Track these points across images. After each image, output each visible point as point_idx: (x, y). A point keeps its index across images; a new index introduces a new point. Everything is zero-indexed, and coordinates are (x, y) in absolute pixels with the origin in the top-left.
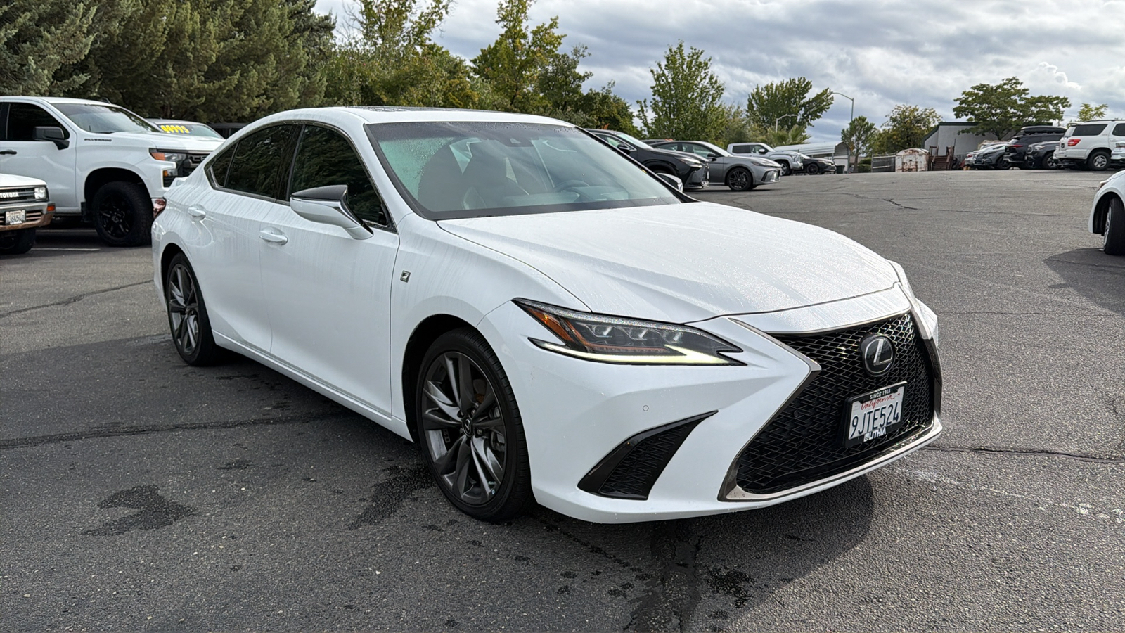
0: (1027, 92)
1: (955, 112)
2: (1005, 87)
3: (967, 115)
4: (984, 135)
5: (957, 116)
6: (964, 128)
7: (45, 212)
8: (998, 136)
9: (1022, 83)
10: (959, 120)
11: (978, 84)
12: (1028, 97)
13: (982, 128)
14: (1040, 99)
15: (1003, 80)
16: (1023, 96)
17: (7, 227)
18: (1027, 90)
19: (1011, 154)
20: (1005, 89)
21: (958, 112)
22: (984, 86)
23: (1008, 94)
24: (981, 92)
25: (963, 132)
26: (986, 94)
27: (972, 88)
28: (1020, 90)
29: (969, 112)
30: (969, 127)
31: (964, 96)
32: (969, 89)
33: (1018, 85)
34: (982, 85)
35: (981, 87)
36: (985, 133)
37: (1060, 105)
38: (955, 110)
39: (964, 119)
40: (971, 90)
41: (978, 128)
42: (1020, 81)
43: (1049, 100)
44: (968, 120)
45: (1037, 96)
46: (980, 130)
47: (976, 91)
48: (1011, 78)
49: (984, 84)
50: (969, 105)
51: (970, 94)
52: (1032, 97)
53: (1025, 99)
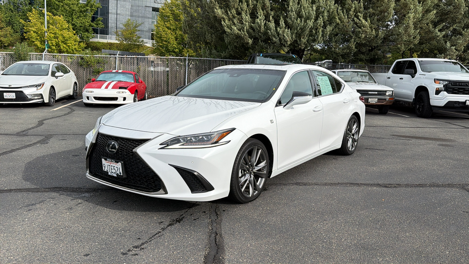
7: (387, 100)
17: (369, 103)
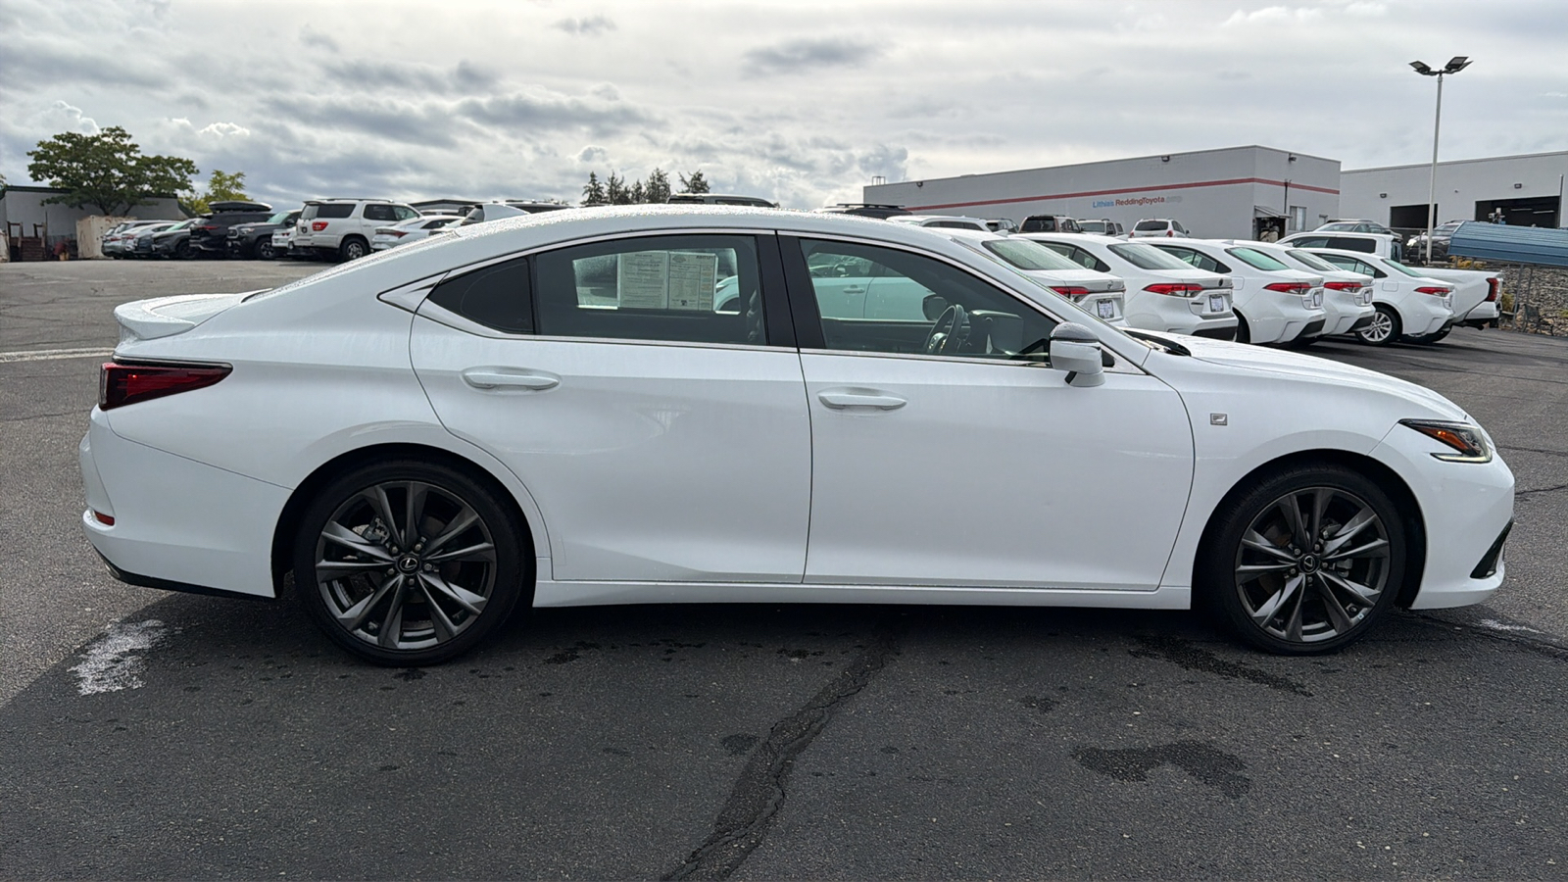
0: (137, 149)
1: (31, 172)
2: (106, 139)
3: (51, 177)
4: (82, 208)
5: (35, 177)
6: (49, 196)
8: (104, 209)
9: (130, 137)
10: (38, 184)
11: (65, 133)
12: (139, 156)
13: (79, 198)
14: (158, 160)
15: (102, 130)
16: (132, 154)
18: (137, 146)
19: (203, 239)
20: (105, 143)
21: (36, 171)
22: (74, 136)
23: (110, 150)
24: (70, 145)
25: (48, 202)
26: (77, 147)
27: (55, 137)
28: (125, 145)
29: (54, 173)
30: (56, 195)
31: (40, 148)
32: (49, 139)
33: (125, 139)
34: (70, 134)
35: (69, 137)
36: (83, 206)
37: (184, 170)
38: (31, 168)
39: (46, 183)
40: (53, 140)
41: (72, 197)
42: (128, 133)
43: (171, 162)
44: (51, 184)
45: (152, 156)
46: (76, 200)
47: (61, 143)
48: (114, 127)
49: (73, 132)
50: (52, 162)
51: (51, 146)
52: (143, 157)
53: (135, 158)
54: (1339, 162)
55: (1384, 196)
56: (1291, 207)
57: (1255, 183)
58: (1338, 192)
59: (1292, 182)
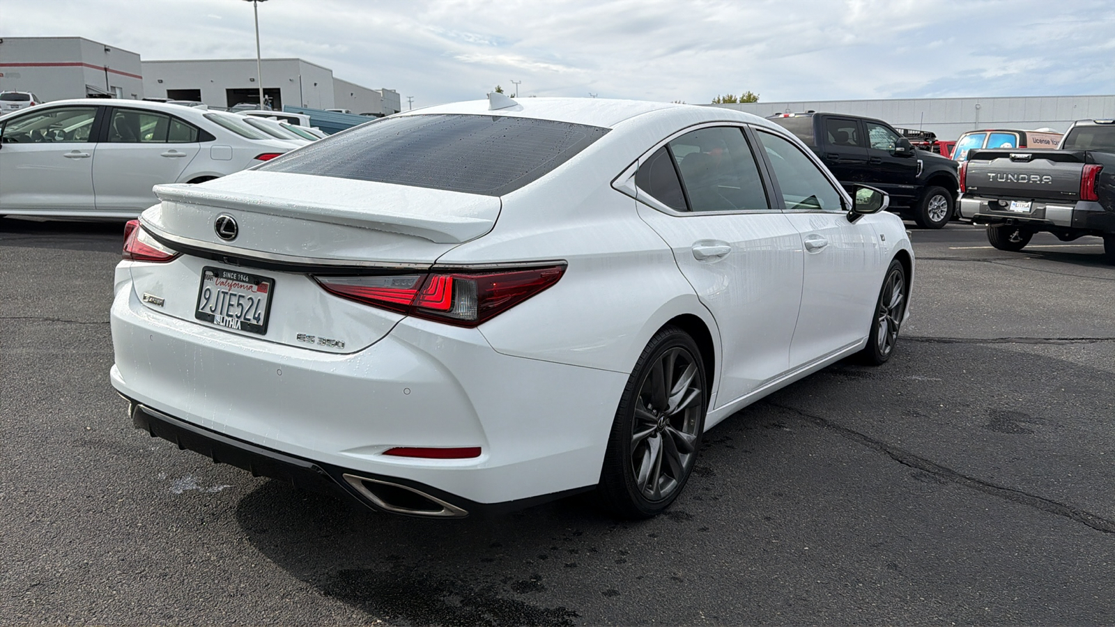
54: (139, 55)
55: (161, 81)
56: (111, 87)
57: (84, 67)
58: (141, 78)
59: (110, 68)
